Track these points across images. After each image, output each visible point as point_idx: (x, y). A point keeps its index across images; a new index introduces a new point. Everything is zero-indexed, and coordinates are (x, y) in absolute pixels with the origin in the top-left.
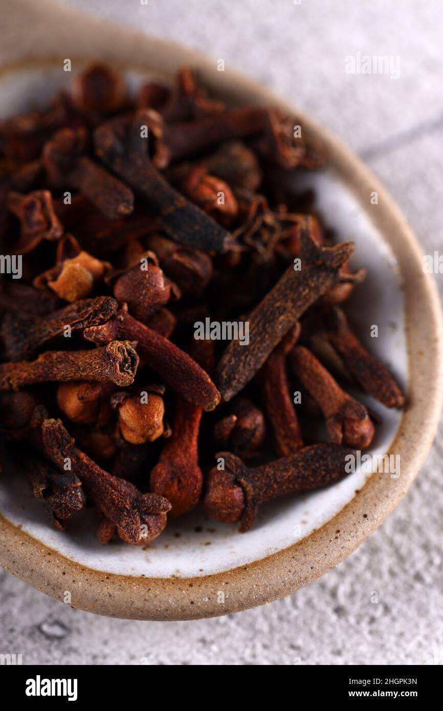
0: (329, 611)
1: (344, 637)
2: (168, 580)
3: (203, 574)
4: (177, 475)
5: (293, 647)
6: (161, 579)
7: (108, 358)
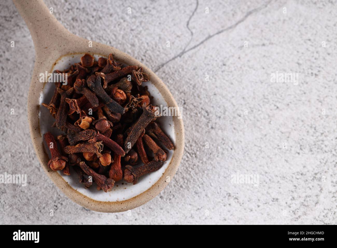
0: (159, 197)
1: (163, 204)
2: (115, 202)
3: (125, 200)
4: (116, 173)
5: (150, 208)
6: (114, 202)
7: (95, 148)
